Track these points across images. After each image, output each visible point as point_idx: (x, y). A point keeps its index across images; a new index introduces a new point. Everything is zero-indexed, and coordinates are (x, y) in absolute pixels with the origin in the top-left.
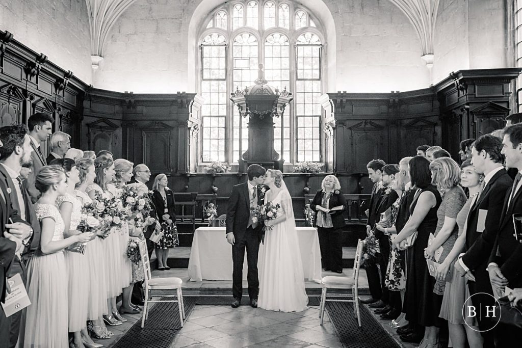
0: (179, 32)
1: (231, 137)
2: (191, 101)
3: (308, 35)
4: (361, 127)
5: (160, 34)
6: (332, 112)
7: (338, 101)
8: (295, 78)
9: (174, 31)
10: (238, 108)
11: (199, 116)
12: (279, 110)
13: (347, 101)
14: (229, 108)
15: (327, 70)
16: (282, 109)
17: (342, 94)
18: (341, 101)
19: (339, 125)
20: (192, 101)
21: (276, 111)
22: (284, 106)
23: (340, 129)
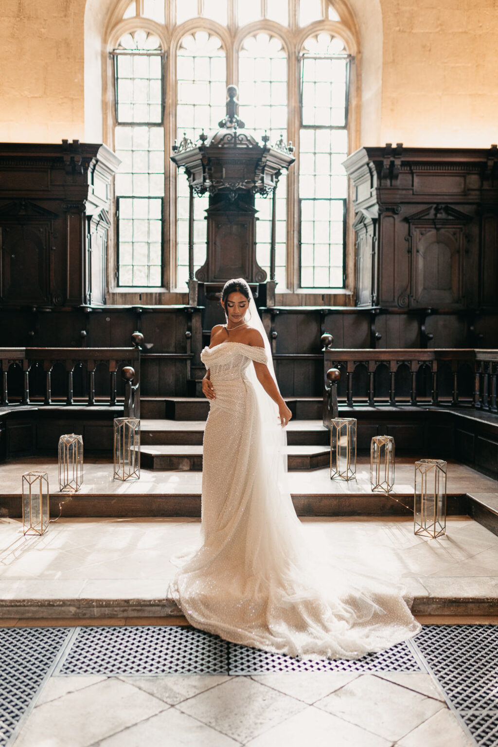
0: (65, 16)
1: (172, 237)
2: (91, 159)
3: (324, 36)
4: (426, 217)
5: (25, 20)
6: (372, 187)
7: (385, 163)
8: (297, 124)
9: (55, 15)
10: (186, 176)
11: (111, 197)
12: (267, 180)
13: (404, 164)
14: (169, 180)
15: (359, 107)
16: (275, 180)
17: (394, 150)
18: (392, 163)
19: (385, 214)
20: (94, 161)
21: (263, 182)
22: (278, 174)
23: (387, 222)
